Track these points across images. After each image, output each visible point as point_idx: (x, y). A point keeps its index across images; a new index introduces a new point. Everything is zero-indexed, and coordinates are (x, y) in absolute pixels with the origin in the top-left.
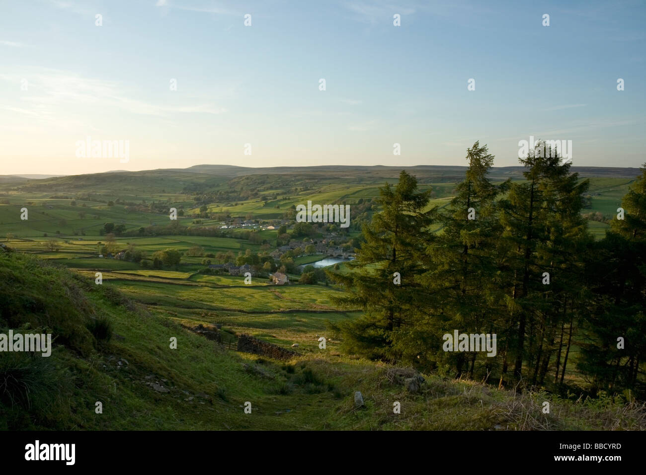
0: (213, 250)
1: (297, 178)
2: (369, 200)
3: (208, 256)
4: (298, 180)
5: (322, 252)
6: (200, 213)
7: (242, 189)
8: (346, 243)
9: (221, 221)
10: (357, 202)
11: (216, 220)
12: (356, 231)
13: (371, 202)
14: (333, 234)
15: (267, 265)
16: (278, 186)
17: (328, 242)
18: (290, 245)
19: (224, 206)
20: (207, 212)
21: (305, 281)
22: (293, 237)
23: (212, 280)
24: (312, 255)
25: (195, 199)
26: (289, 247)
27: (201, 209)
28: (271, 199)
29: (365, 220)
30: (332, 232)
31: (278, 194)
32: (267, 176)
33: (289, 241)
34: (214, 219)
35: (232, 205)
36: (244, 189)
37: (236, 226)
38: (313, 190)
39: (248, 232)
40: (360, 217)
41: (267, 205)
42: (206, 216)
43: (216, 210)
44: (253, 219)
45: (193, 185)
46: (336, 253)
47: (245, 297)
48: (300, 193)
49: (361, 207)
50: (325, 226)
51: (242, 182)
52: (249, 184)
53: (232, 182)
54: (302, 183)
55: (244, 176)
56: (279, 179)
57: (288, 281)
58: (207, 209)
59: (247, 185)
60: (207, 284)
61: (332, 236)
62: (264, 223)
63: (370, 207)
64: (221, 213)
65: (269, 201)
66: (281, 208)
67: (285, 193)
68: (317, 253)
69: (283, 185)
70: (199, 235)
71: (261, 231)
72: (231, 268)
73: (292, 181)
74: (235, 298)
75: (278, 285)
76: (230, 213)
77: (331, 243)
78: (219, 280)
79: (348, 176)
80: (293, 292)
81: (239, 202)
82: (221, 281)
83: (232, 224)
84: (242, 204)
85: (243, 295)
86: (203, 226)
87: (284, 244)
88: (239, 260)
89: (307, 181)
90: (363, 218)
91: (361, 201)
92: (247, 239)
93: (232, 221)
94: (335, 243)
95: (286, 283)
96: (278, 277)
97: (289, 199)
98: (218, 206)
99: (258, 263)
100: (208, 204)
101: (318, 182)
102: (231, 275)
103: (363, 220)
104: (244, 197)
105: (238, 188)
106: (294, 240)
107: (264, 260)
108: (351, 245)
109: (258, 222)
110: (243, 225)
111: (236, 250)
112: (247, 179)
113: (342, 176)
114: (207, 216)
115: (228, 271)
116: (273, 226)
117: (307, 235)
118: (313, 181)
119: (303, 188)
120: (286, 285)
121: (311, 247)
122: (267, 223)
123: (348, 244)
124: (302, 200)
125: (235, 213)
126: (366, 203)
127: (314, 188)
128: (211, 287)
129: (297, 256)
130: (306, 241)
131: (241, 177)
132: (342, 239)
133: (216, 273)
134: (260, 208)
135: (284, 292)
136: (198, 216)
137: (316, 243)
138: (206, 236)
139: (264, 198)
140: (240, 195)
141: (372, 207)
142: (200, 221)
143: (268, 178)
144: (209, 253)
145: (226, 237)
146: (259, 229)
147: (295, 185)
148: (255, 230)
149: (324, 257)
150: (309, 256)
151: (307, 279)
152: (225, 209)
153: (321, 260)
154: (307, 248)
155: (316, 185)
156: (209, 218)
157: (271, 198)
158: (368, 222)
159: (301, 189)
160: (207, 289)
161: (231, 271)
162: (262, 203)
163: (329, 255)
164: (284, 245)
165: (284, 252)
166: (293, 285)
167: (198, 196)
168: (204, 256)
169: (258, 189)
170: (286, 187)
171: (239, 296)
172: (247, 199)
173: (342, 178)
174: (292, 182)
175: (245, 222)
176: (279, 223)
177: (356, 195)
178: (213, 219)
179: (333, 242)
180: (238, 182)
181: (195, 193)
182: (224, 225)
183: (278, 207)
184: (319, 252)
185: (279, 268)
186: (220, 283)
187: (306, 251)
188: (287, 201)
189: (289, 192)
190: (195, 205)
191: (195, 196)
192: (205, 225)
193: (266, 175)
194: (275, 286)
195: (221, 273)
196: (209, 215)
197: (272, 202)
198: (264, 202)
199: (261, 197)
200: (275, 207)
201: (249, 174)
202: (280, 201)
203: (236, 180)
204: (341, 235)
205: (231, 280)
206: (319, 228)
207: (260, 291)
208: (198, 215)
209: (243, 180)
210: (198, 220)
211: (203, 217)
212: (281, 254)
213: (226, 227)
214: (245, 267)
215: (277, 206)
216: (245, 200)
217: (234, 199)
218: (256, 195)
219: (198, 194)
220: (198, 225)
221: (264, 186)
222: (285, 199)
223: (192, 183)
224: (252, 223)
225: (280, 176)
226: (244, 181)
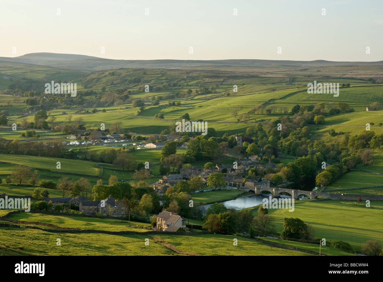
0: (54, 177)
1: (190, 75)
2: (310, 108)
3: (44, 185)
4: (193, 78)
5: (235, 185)
6: (34, 122)
7: (104, 89)
8: (274, 172)
9: (69, 134)
10: (290, 111)
11: (62, 133)
12: (288, 156)
13: (314, 110)
14: (254, 158)
15: (146, 200)
16: (160, 86)
17: (245, 171)
18: (182, 172)
19: (76, 113)
20: (47, 120)
21: (215, 228)
22: (186, 160)
23: (49, 221)
24: (219, 190)
25: (27, 102)
26: (180, 176)
27: (36, 117)
28: (149, 105)
29: (303, 139)
30: (250, 155)
31: (161, 99)
32: (145, 72)
33: (181, 167)
34: (59, 130)
35: (87, 112)
36: (107, 90)
37: (93, 142)
38: (216, 93)
39: (113, 151)
40: (295, 134)
41: (143, 113)
42: (45, 126)
43: (61, 118)
44: (121, 133)
45: (25, 81)
46: (258, 189)
47: (109, 248)
48: (196, 98)
49: (297, 118)
50: (238, 146)
51: (104, 80)
52: (115, 82)
53: (89, 78)
54: (199, 83)
55: (107, 71)
56: (163, 75)
57: (185, 226)
58: (46, 117)
59: (112, 84)
60: (39, 226)
61: (250, 162)
62: (139, 139)
63: (312, 119)
64: (70, 122)
65: (147, 108)
66: (166, 117)
67: (172, 97)
68: (228, 188)
69: (169, 85)
70: (30, 153)
71: (134, 150)
72: (84, 204)
73: (184, 79)
74: (90, 247)
75: (167, 233)
76: (85, 123)
77: (250, 172)
78: (62, 222)
79: (272, 73)
80: (196, 244)
81: (98, 109)
82: (63, 223)
83: (86, 139)
84: (104, 111)
85: (105, 244)
86: (38, 140)
87: (172, 171)
88: (98, 191)
89: (207, 80)
90: (300, 135)
91: (296, 109)
92: (111, 163)
93: (87, 135)
94: (256, 172)
95: (180, 229)
96: (166, 219)
97: (179, 105)
98: (64, 113)
99: (129, 197)
100: (49, 110)
101: (223, 81)
102: (83, 215)
103: (300, 138)
104: (107, 102)
105: (97, 88)
106: (188, 165)
107: (141, 192)
108: (284, 177)
109: (129, 137)
110: (106, 141)
111: (93, 178)
112: (113, 74)
113: (262, 73)
114: (47, 125)
115: (77, 209)
116: (154, 143)
117: (209, 159)
118: (216, 80)
119: (201, 90)
120: (180, 232)
121: (218, 177)
122: (144, 139)
123: (279, 174)
124: (201, 107)
125: (92, 122)
126: (306, 112)
127: (217, 90)
128: (45, 230)
129: (194, 190)
130: (208, 168)
131: (103, 72)
132: (269, 166)
133: (57, 212)
134: (132, 118)
135: (180, 244)
136: (32, 126)
137: (225, 171)
138: (43, 155)
139: (140, 103)
140: (100, 98)
141: (316, 118)
142: (35, 133)
143: (145, 74)
144: (47, 181)
145: (78, 158)
146: (132, 148)
147: (188, 85)
148: (124, 148)
149: (240, 193)
150: (213, 190)
151: (218, 225)
152: (75, 117)
153: (235, 198)
154: (212, 178)
155: (220, 86)
156: (50, 129)
157: (150, 103)
158: (309, 143)
159: (197, 92)
160: (36, 231)
161: (83, 209)
162: (136, 111)
163: (248, 190)
164: (172, 173)
165: (172, 184)
166: (193, 234)
167: (33, 98)
168: (38, 185)
169: (129, 90)
170: (173, 88)
171: (97, 246)
172: (112, 104)
173: (264, 76)
174: (183, 82)
175: (108, 136)
176: (164, 139)
177: (288, 100)
178: (56, 131)
179: (253, 171)
180: (98, 80)
181: (29, 93)
182: (74, 140)
183: (162, 117)
184: (230, 185)
185: (166, 206)
186: (62, 226)
187: (209, 183)
188: (176, 108)
189: (178, 95)
190: (28, 110)
191: (27, 98)
192: (41, 140)
193: (143, 69)
194: (161, 233)
195: (65, 211)
196: (49, 125)
197: (151, 109)
198: (138, 108)
199: (133, 102)
200: (157, 116)
201: (115, 67)
202: (165, 107)
203: (93, 76)
204: (267, 161)
205: (85, 223)
206: (230, 149)
207: (135, 239)
208: (32, 123)
209: (105, 76)
210: (31, 130)
211: (40, 128)
212: (168, 187)
213: (77, 143)
214: (107, 202)
215: (159, 114)
216: (108, 106)
217: (90, 105)
218: (125, 99)
219: (32, 95)
220: (30, 138)
221: (138, 87)
222: (174, 104)
223: (24, 79)
224: (119, 138)
225: (163, 73)
226: (107, 78)
